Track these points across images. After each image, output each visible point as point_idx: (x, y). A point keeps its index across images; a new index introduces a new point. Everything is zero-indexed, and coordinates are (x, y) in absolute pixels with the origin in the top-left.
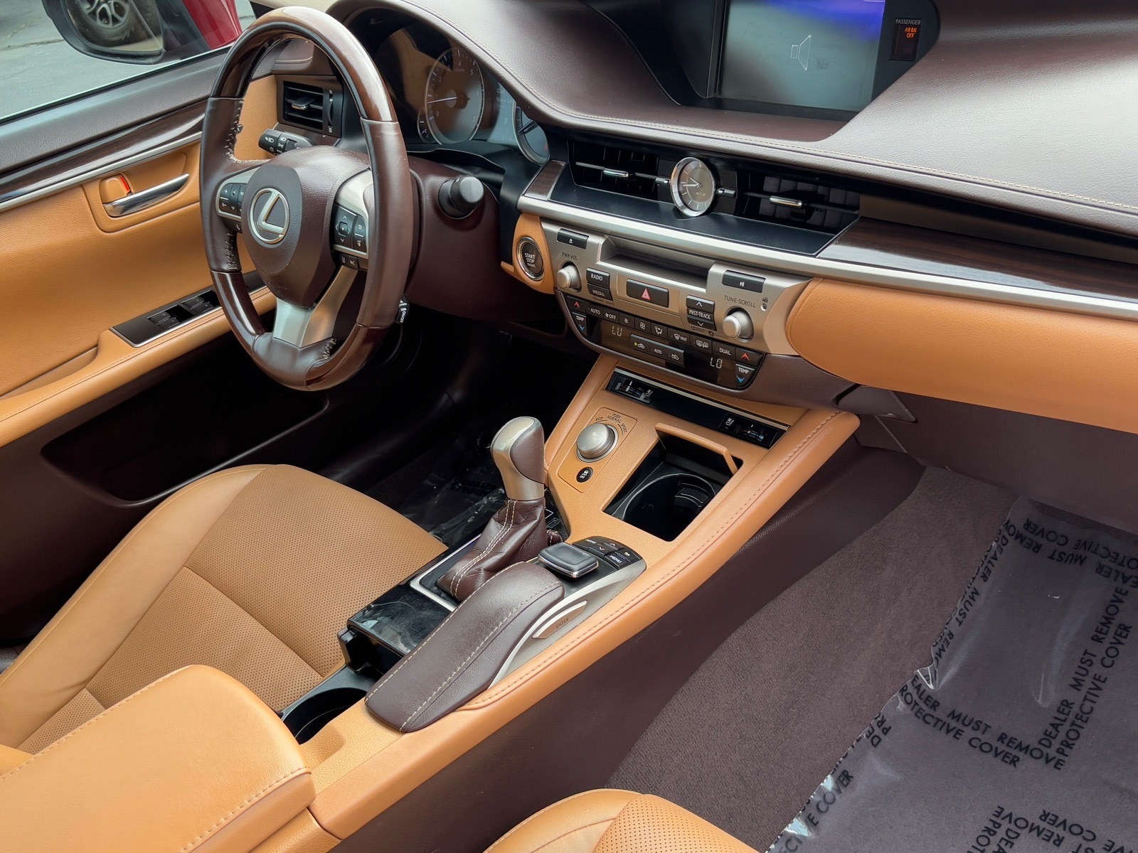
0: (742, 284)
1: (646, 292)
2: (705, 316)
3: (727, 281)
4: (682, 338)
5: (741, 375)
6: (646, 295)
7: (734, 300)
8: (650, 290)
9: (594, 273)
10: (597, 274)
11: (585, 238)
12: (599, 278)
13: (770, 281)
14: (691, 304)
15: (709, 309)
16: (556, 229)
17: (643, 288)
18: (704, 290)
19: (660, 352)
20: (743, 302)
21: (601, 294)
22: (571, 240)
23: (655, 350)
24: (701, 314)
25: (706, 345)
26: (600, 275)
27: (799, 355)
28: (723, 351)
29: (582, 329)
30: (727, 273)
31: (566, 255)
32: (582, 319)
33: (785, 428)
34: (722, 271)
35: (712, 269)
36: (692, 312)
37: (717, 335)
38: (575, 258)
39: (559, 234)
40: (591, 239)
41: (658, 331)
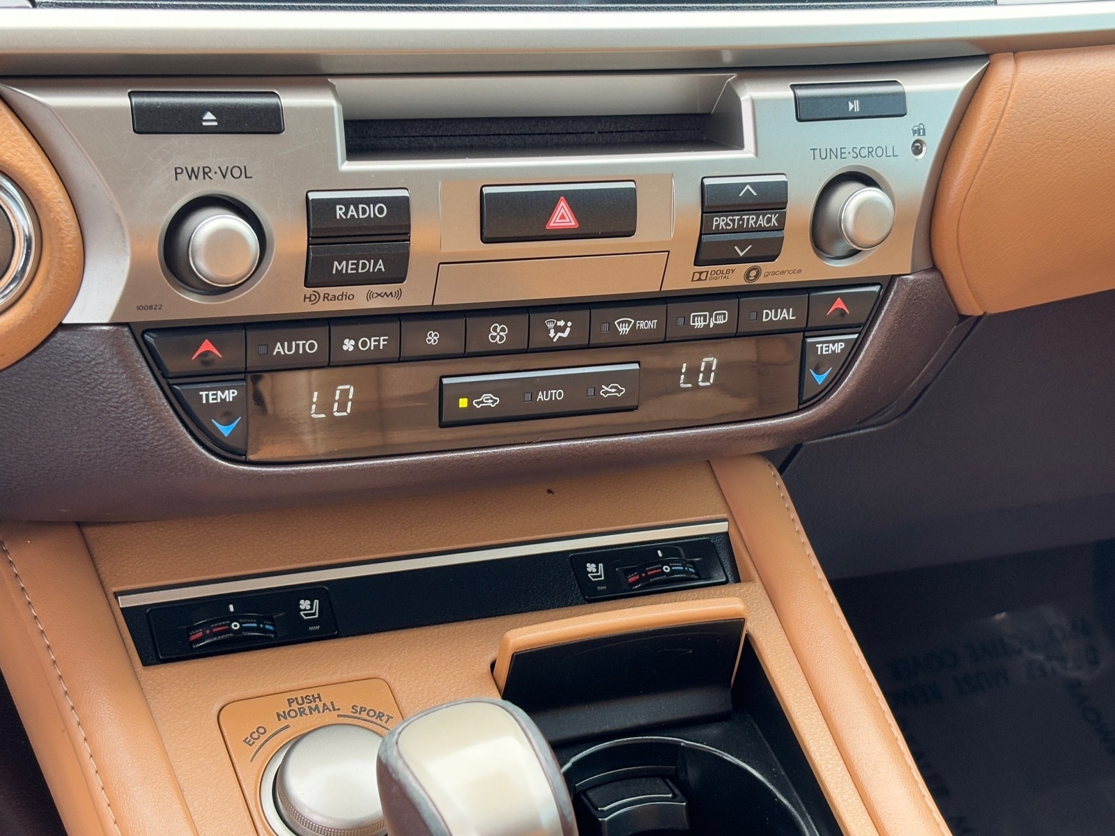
0: (854, 106)
1: (563, 208)
2: (762, 222)
3: (806, 112)
4: (642, 325)
5: (823, 363)
6: (563, 217)
7: (840, 154)
8: (575, 199)
9: (347, 203)
10: (356, 202)
11: (272, 101)
12: (372, 211)
13: (913, 85)
14: (712, 203)
15: (774, 200)
16: (119, 101)
17: (547, 202)
18: (745, 153)
19: (557, 394)
20: (864, 152)
21: (370, 266)
22: (209, 116)
23: (541, 397)
24: (751, 220)
25: (719, 318)
26: (375, 201)
27: (934, 268)
28: (772, 314)
29: (226, 431)
30: (801, 93)
31: (193, 174)
32: (230, 395)
33: (722, 527)
34: (780, 92)
35: (751, 95)
36: (720, 222)
37: (771, 273)
38: (244, 172)
39: (137, 112)
40: (291, 100)
41: (559, 330)
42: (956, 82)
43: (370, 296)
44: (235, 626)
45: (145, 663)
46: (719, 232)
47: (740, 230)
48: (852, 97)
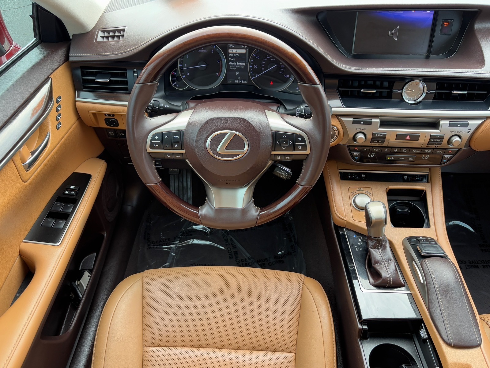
1: (408, 136)
2: (439, 141)
4: (417, 151)
5: (446, 159)
6: (408, 138)
7: (455, 132)
8: (410, 136)
9: (378, 134)
10: (379, 134)
11: (371, 120)
12: (381, 135)
14: (432, 137)
15: (442, 138)
16: (351, 119)
17: (406, 136)
18: (439, 131)
19: (402, 159)
20: (459, 132)
21: (379, 142)
22: (362, 122)
23: (400, 159)
24: (437, 140)
25: (430, 151)
26: (382, 134)
27: (470, 146)
28: (438, 152)
29: (356, 158)
30: (450, 123)
31: (359, 129)
32: (358, 154)
33: (428, 173)
34: (447, 122)
35: (442, 122)
36: (432, 140)
37: (439, 146)
38: (365, 129)
39: (353, 121)
40: (373, 120)
41: (405, 151)
42: (479, 122)
43: (379, 144)
44: (353, 177)
45: (341, 180)
46: (432, 141)
47: (435, 141)
48: (459, 124)
